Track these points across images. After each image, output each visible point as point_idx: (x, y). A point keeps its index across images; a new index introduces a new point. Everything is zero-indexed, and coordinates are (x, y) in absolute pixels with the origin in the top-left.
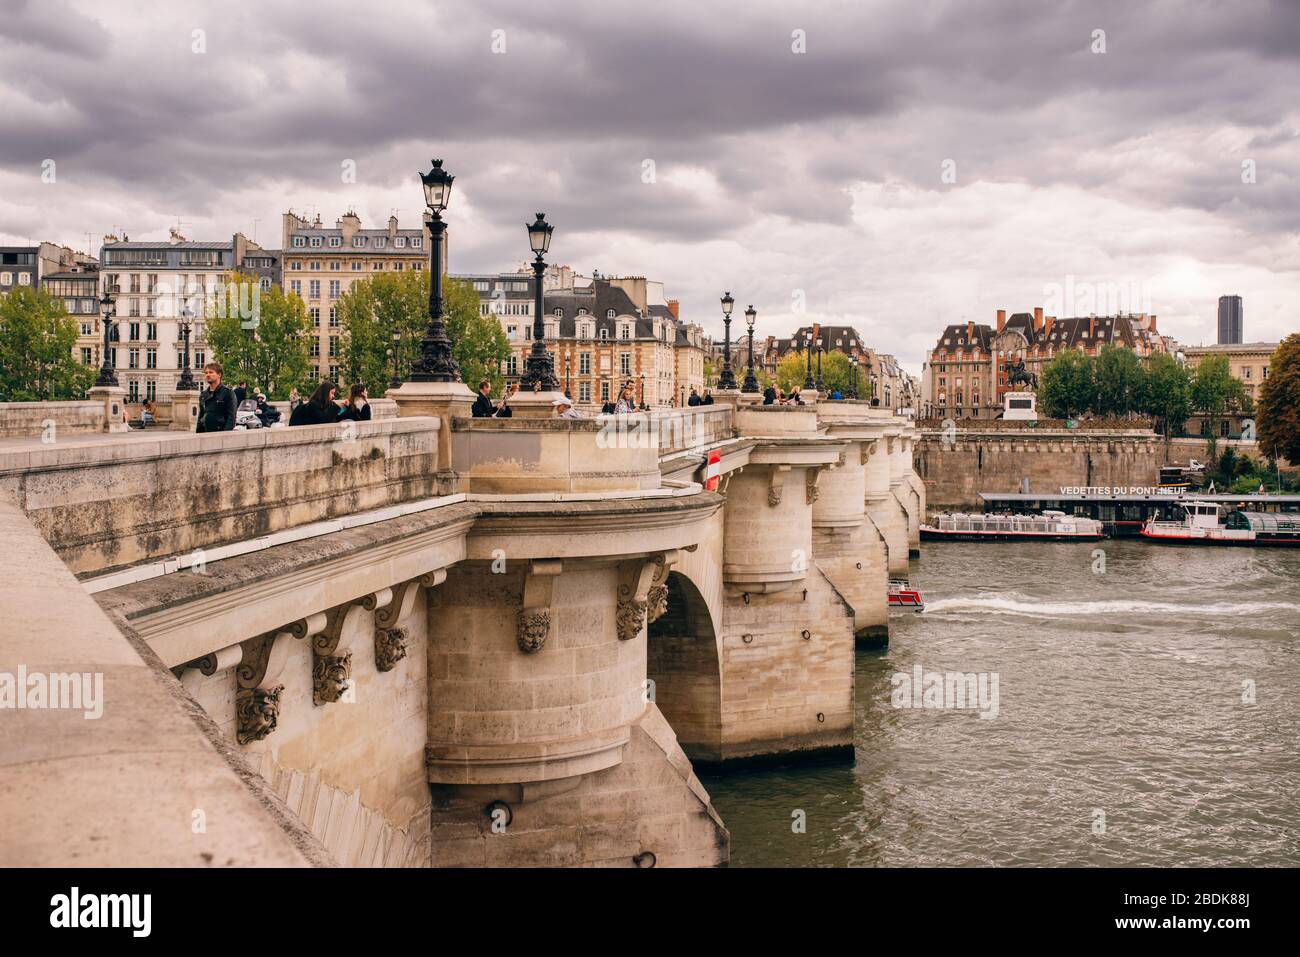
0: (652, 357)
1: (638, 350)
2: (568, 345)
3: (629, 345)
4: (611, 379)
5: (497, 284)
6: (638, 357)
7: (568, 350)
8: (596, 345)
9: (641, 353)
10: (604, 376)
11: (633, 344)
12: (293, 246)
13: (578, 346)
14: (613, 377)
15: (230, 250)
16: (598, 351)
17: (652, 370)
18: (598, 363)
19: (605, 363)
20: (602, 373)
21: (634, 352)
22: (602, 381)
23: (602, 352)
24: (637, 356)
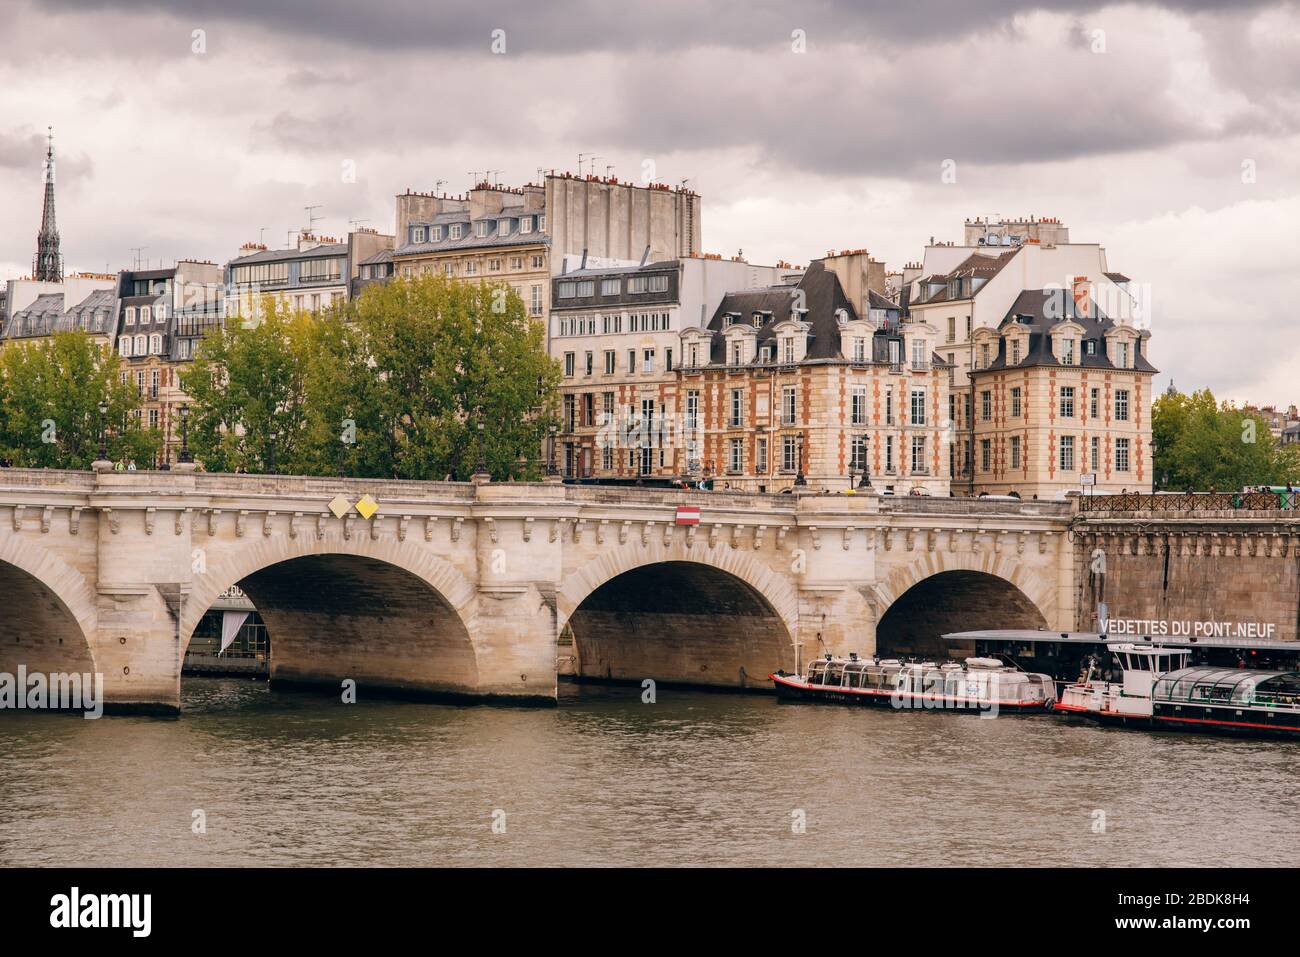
0: (824, 392)
1: (806, 382)
2: (716, 377)
3: (793, 373)
4: (769, 432)
5: (631, 282)
6: (806, 393)
7: (715, 387)
8: (751, 376)
9: (811, 386)
10: (760, 429)
11: (799, 371)
12: (410, 242)
13: (728, 378)
14: (771, 429)
15: (344, 255)
16: (753, 386)
17: (824, 415)
18: (753, 407)
19: (762, 405)
20: (758, 422)
21: (800, 386)
22: (757, 437)
23: (759, 387)
24: (804, 391)
